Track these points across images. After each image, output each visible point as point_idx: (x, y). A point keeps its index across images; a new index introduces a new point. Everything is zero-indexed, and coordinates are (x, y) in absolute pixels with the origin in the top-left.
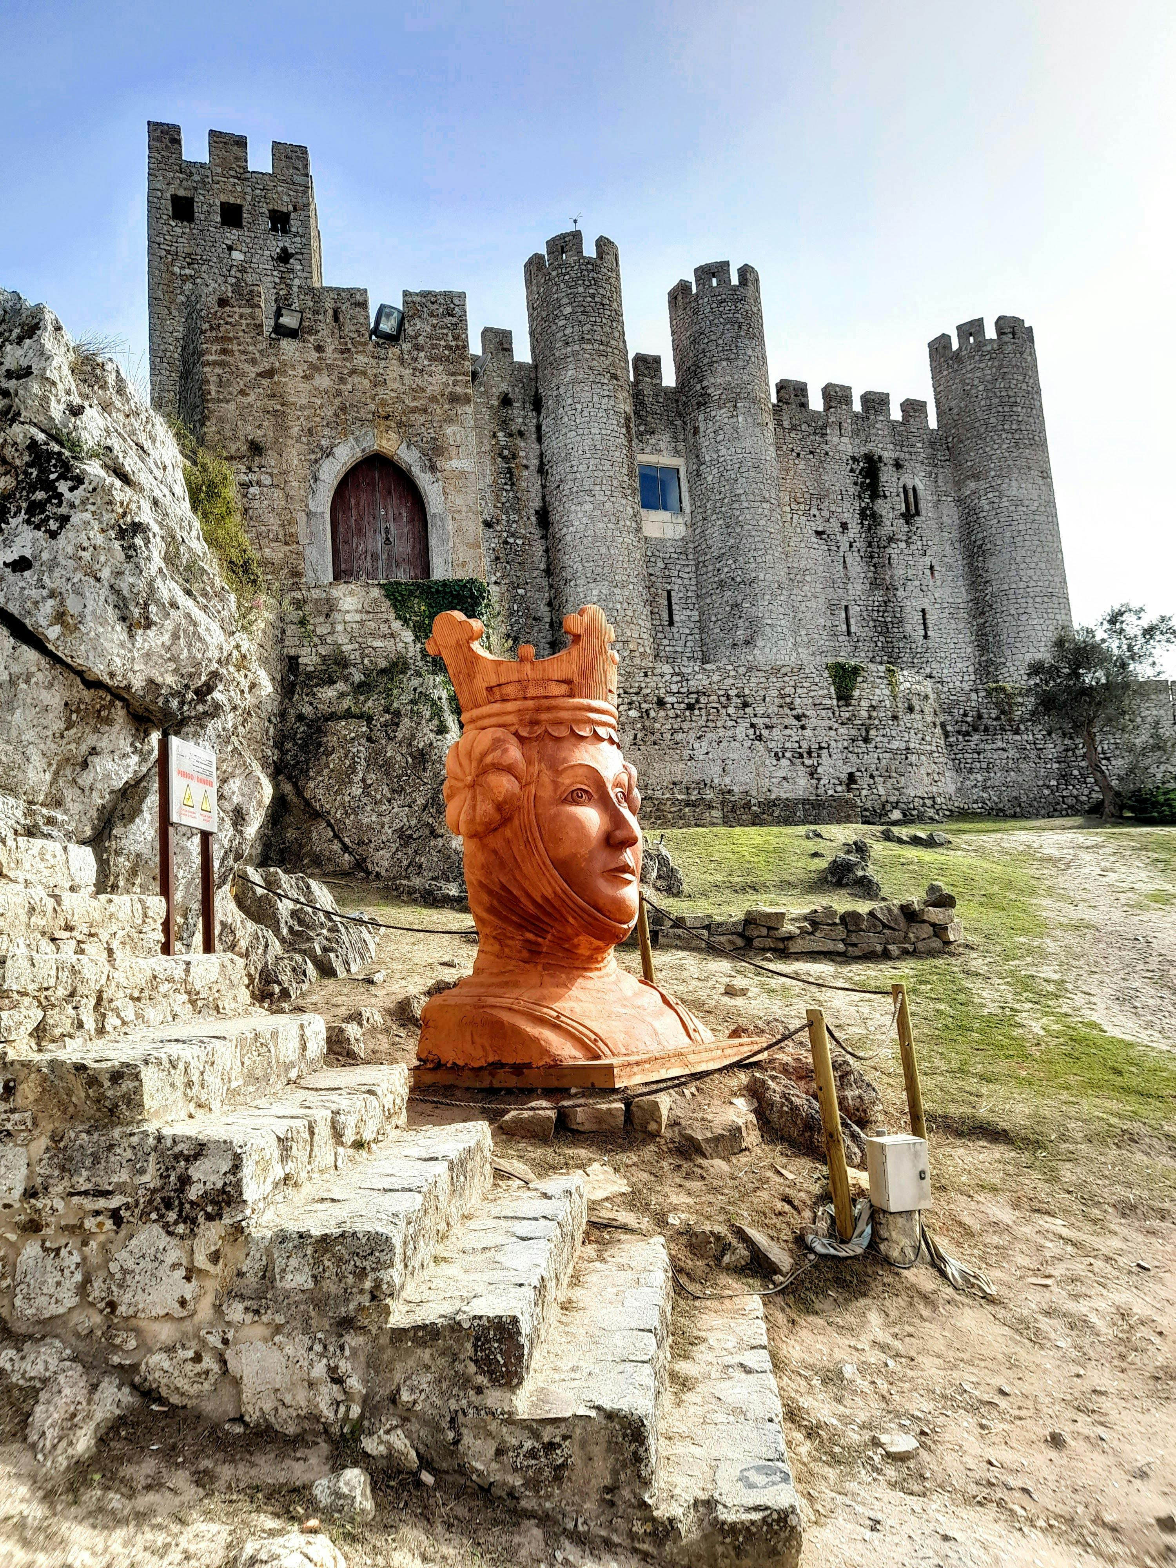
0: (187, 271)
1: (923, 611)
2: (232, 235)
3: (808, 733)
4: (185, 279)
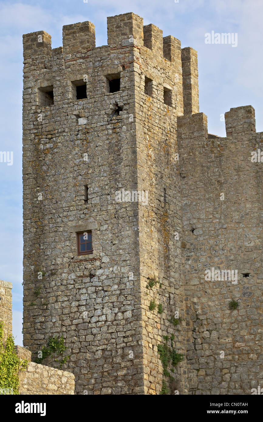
2: (79, 106)
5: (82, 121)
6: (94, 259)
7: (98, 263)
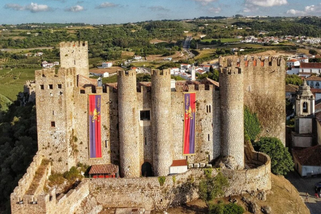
0: (43, 100)
1: (209, 135)
2: (51, 90)
3: (153, 192)
4: (42, 101)
5: (52, 95)
6: (56, 128)
7: (57, 129)
